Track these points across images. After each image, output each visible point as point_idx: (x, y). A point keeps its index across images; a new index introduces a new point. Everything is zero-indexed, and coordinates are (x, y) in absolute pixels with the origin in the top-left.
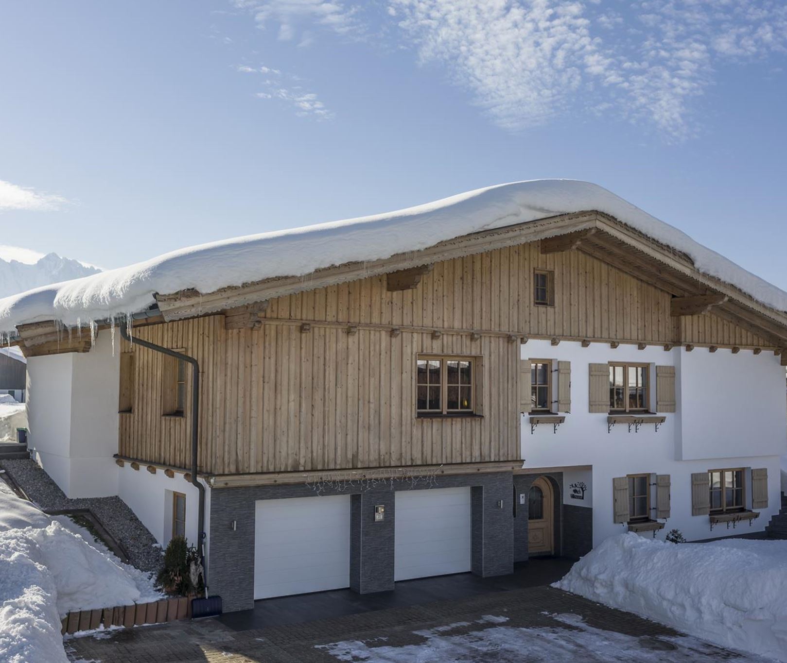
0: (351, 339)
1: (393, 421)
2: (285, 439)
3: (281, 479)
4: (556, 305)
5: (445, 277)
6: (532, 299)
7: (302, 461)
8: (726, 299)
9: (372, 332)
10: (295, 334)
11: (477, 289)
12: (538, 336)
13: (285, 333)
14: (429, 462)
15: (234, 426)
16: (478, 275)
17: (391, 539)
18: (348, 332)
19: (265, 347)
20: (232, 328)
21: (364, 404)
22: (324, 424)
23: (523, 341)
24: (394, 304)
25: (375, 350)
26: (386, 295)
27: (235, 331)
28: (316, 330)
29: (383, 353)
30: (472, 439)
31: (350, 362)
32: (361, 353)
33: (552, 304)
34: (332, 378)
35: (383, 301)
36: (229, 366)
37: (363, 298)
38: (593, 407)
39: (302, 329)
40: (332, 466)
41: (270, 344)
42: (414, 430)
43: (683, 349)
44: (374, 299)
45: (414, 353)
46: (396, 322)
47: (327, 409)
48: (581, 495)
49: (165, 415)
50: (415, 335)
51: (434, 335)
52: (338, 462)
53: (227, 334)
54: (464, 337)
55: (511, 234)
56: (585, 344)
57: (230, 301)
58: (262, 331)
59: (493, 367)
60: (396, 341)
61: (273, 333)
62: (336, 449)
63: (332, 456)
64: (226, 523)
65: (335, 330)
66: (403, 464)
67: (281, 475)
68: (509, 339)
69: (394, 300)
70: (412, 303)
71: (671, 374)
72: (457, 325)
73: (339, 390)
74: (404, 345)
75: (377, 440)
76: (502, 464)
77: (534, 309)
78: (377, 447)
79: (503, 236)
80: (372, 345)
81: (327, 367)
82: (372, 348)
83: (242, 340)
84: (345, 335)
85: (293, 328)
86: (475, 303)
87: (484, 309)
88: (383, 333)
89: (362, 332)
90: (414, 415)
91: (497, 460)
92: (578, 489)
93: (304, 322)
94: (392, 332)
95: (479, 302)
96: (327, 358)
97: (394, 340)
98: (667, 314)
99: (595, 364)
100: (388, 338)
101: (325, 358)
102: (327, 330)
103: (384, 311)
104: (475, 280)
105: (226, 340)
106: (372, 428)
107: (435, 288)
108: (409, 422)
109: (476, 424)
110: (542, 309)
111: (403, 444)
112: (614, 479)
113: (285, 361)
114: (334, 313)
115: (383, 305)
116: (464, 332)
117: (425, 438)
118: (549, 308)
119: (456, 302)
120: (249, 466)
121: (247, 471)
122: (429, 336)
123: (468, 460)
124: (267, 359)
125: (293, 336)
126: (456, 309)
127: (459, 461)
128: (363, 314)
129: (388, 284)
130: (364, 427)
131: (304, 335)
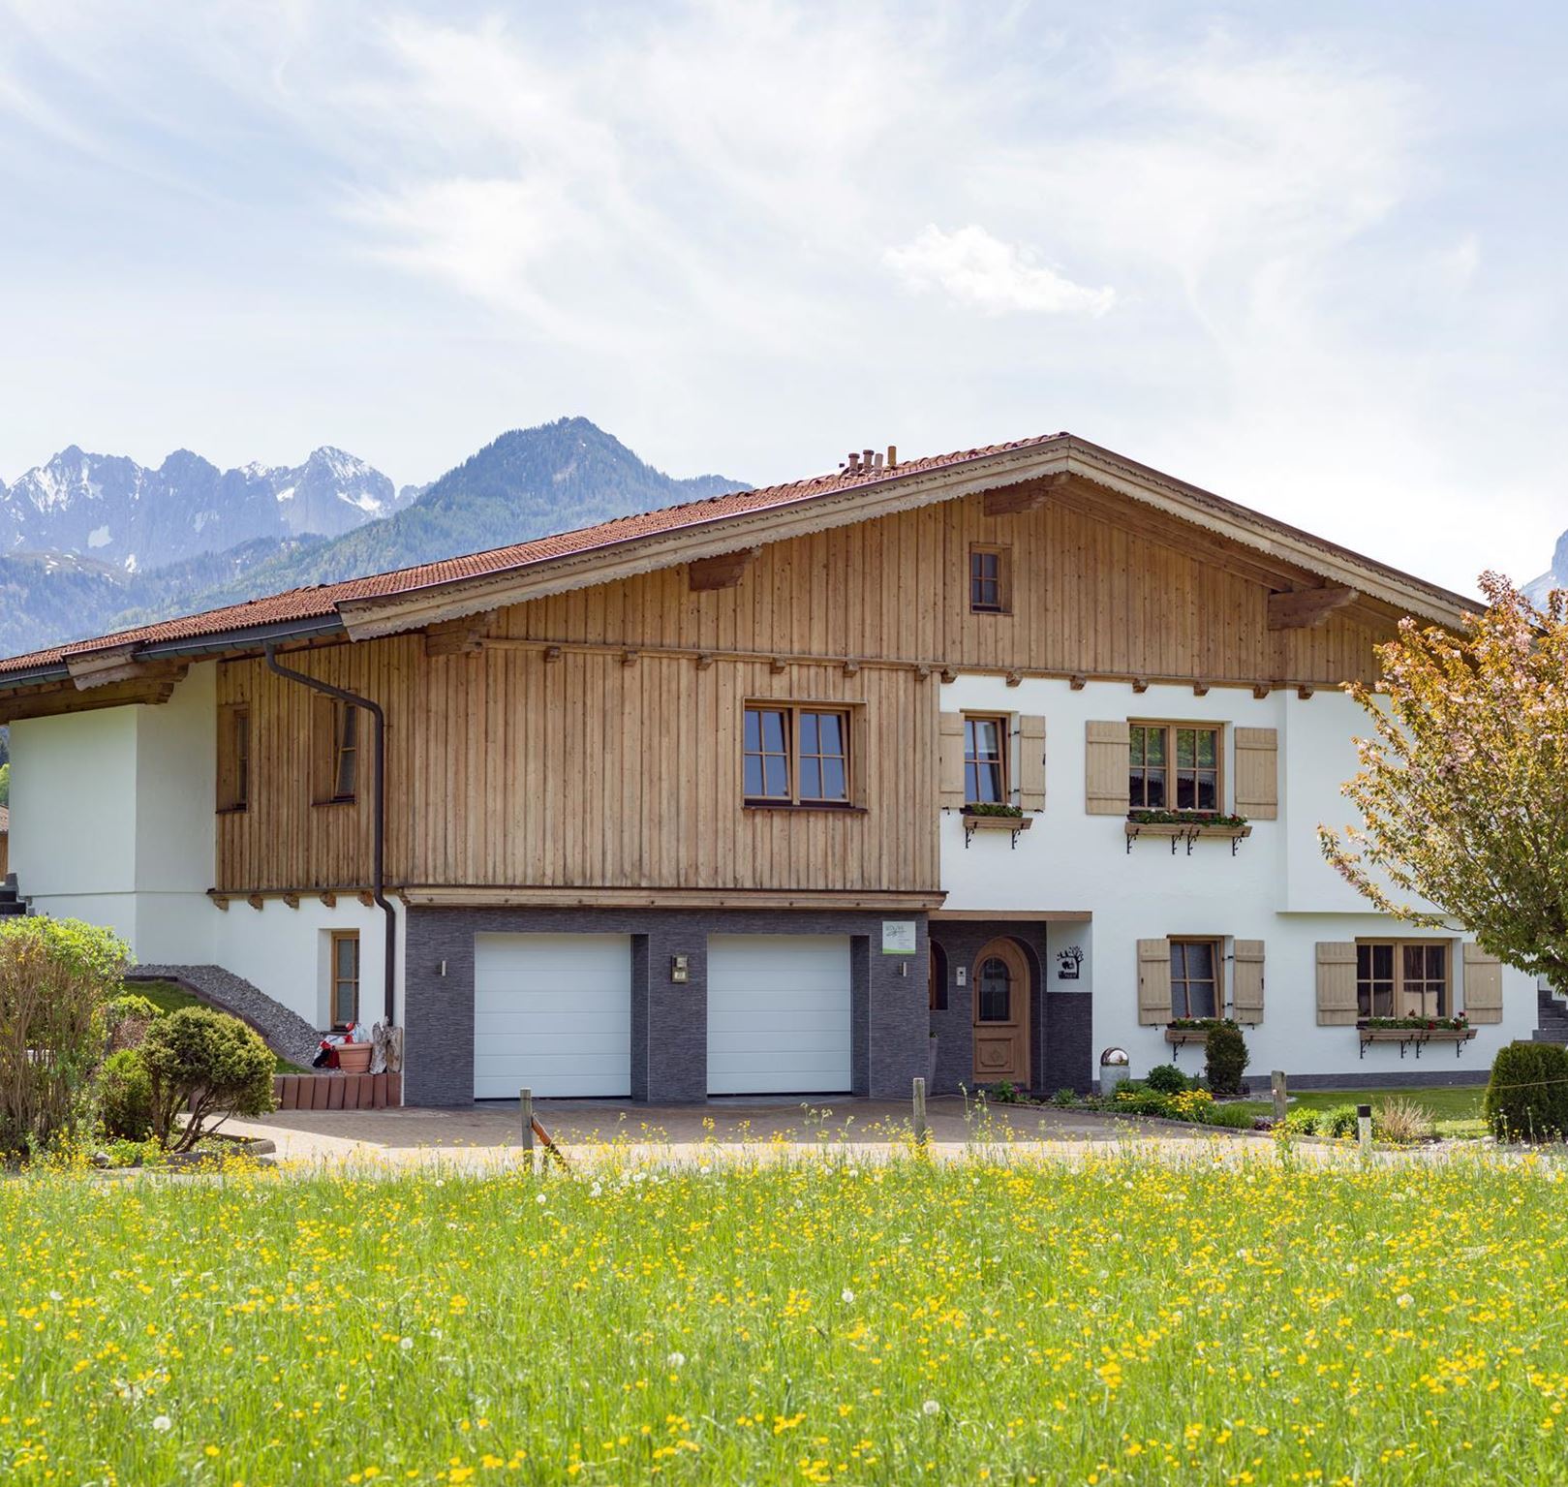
0: (627, 672)
1: (702, 812)
2: (520, 834)
3: (516, 897)
4: (1016, 611)
5: (795, 563)
6: (967, 602)
7: (549, 871)
8: (1353, 595)
9: (665, 662)
10: (536, 666)
11: (855, 585)
12: (977, 669)
13: (520, 662)
14: (766, 885)
15: (441, 810)
16: (857, 561)
17: (701, 1016)
18: (624, 662)
19: (487, 685)
20: (438, 654)
21: (651, 781)
22: (584, 812)
23: (946, 678)
24: (702, 611)
25: (669, 691)
26: (689, 599)
27: (442, 658)
28: (570, 657)
29: (684, 696)
30: (845, 850)
31: (627, 711)
32: (646, 696)
33: (1007, 611)
34: (598, 738)
35: (683, 608)
36: (432, 714)
37: (648, 604)
38: (1094, 802)
39: (546, 656)
40: (598, 883)
41: (495, 681)
42: (740, 829)
43: (1291, 694)
44: (667, 605)
45: (738, 697)
46: (707, 643)
47: (589, 788)
48: (1074, 970)
49: (316, 804)
50: (740, 666)
51: (775, 668)
52: (609, 875)
53: (429, 663)
54: (830, 670)
55: (900, 491)
56: (1077, 684)
57: (440, 611)
58: (483, 661)
59: (885, 723)
60: (707, 677)
61: (501, 662)
62: (604, 854)
63: (598, 867)
64: (429, 964)
65: (601, 659)
66: (720, 886)
67: (515, 892)
68: (918, 675)
69: (703, 605)
70: (735, 611)
71: (1266, 744)
72: (817, 648)
73: (608, 757)
74: (721, 683)
75: (674, 843)
76: (902, 897)
77: (971, 620)
78: (673, 854)
79: (886, 495)
80: (664, 682)
81: (588, 719)
82: (665, 688)
83: (452, 673)
84: (618, 665)
85: (533, 654)
86: (851, 609)
87: (868, 621)
88: (684, 662)
89: (646, 661)
90: (739, 804)
91: (893, 888)
92: (1069, 960)
93: (550, 644)
94: (699, 662)
95: (858, 607)
96: (589, 703)
97: (702, 674)
98: (1259, 627)
99: (1099, 722)
100: (693, 673)
101: (585, 704)
102: (589, 657)
103: (684, 625)
104: (850, 570)
105: (428, 673)
106: (665, 821)
107: (777, 584)
108: (730, 815)
109: (852, 824)
110: (986, 619)
111: (720, 850)
112: (1139, 942)
113: (520, 708)
114: (600, 629)
115: (683, 616)
116: (829, 660)
117: (759, 845)
118: (1000, 617)
119: (815, 607)
120: (465, 875)
121: (462, 882)
122: (766, 668)
123: (839, 886)
124: (491, 703)
125: (532, 669)
126: (815, 621)
127: (821, 886)
128: (648, 630)
129: (691, 579)
130: (651, 820)
131: (549, 665)
